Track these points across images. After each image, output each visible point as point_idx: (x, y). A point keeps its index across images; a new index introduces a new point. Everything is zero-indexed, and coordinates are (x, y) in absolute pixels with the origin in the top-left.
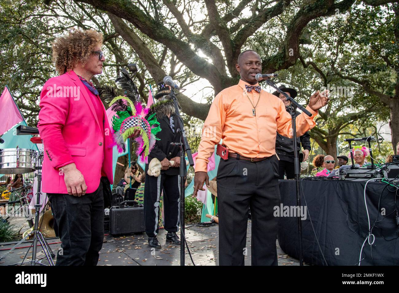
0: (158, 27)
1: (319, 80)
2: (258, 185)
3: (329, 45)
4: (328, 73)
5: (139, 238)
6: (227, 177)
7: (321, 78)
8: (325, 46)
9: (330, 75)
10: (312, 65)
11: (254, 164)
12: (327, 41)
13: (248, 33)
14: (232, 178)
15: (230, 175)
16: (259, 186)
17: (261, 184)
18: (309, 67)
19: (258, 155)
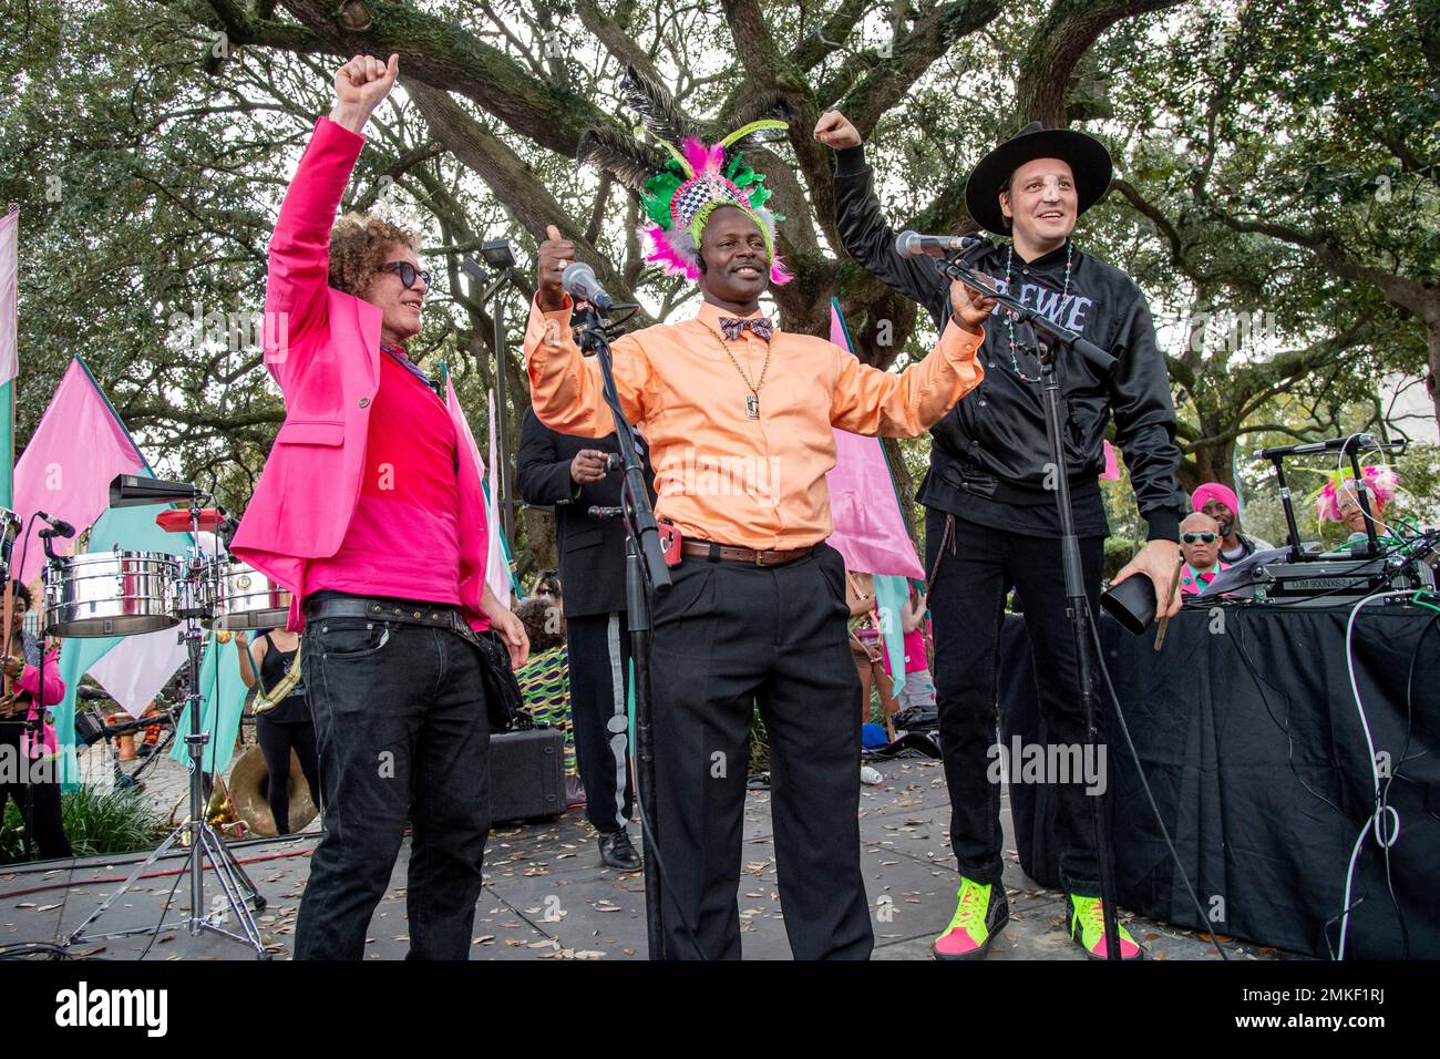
0: (565, 107)
1: (1153, 245)
2: (781, 645)
3: (1181, 114)
4: (1183, 217)
5: (540, 838)
6: (683, 619)
7: (1159, 236)
8: (1164, 119)
9: (1190, 224)
10: (1124, 192)
11: (768, 574)
12: (1173, 101)
13: (881, 97)
14: (700, 625)
15: (690, 612)
16: (784, 648)
17: (793, 638)
18: (1114, 199)
19: (777, 538)
